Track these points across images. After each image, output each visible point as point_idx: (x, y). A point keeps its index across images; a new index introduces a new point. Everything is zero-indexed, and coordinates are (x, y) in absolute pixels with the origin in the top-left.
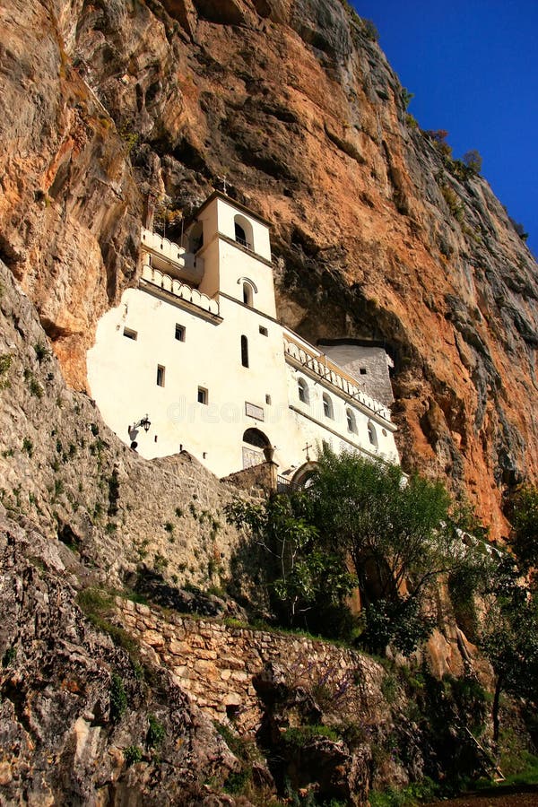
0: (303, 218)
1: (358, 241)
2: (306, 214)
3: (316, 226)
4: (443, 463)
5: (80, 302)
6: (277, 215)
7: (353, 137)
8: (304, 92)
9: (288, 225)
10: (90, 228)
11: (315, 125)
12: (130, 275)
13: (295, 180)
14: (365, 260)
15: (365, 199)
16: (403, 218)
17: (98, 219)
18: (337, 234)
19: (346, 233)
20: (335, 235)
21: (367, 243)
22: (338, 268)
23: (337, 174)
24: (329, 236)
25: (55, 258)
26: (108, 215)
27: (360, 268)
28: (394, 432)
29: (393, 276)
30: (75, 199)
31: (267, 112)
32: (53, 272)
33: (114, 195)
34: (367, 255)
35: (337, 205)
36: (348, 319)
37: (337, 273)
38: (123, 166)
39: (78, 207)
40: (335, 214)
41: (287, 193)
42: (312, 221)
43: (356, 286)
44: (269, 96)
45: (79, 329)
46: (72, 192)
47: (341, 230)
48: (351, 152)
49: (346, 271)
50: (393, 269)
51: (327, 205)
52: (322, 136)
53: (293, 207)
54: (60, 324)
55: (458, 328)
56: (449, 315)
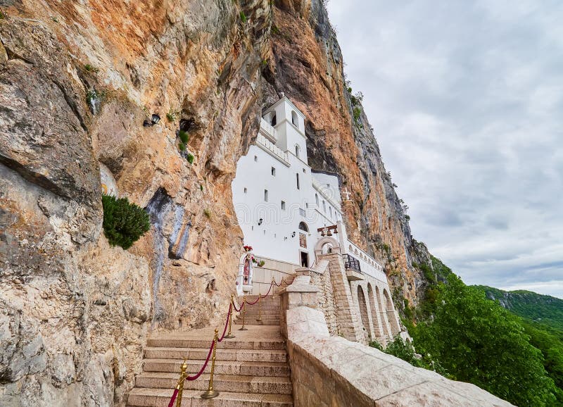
0: (311, 114)
1: (330, 128)
3: (315, 119)
5: (231, 155)
7: (329, 79)
8: (313, 53)
10: (238, 109)
11: (316, 71)
12: (254, 139)
13: (309, 96)
14: (332, 137)
15: (332, 109)
16: (343, 119)
17: (243, 104)
19: (326, 124)
20: (322, 124)
21: (333, 130)
22: (323, 140)
23: (322, 96)
24: (320, 124)
25: (221, 126)
26: (248, 103)
27: (331, 141)
28: (342, 215)
29: (341, 146)
30: (231, 89)
31: (299, 60)
32: (219, 135)
33: (251, 91)
34: (333, 135)
35: (323, 111)
36: (325, 162)
37: (322, 142)
38: (257, 73)
39: (232, 95)
40: (322, 114)
41: (305, 102)
42: (314, 116)
43: (329, 149)
44: (300, 52)
45: (230, 171)
46: (230, 84)
47: (325, 122)
48: (328, 87)
49: (325, 141)
50: (341, 142)
51: (319, 110)
52: (318, 76)
53: (307, 109)
54: (221, 169)
55: (360, 169)
56: (357, 163)
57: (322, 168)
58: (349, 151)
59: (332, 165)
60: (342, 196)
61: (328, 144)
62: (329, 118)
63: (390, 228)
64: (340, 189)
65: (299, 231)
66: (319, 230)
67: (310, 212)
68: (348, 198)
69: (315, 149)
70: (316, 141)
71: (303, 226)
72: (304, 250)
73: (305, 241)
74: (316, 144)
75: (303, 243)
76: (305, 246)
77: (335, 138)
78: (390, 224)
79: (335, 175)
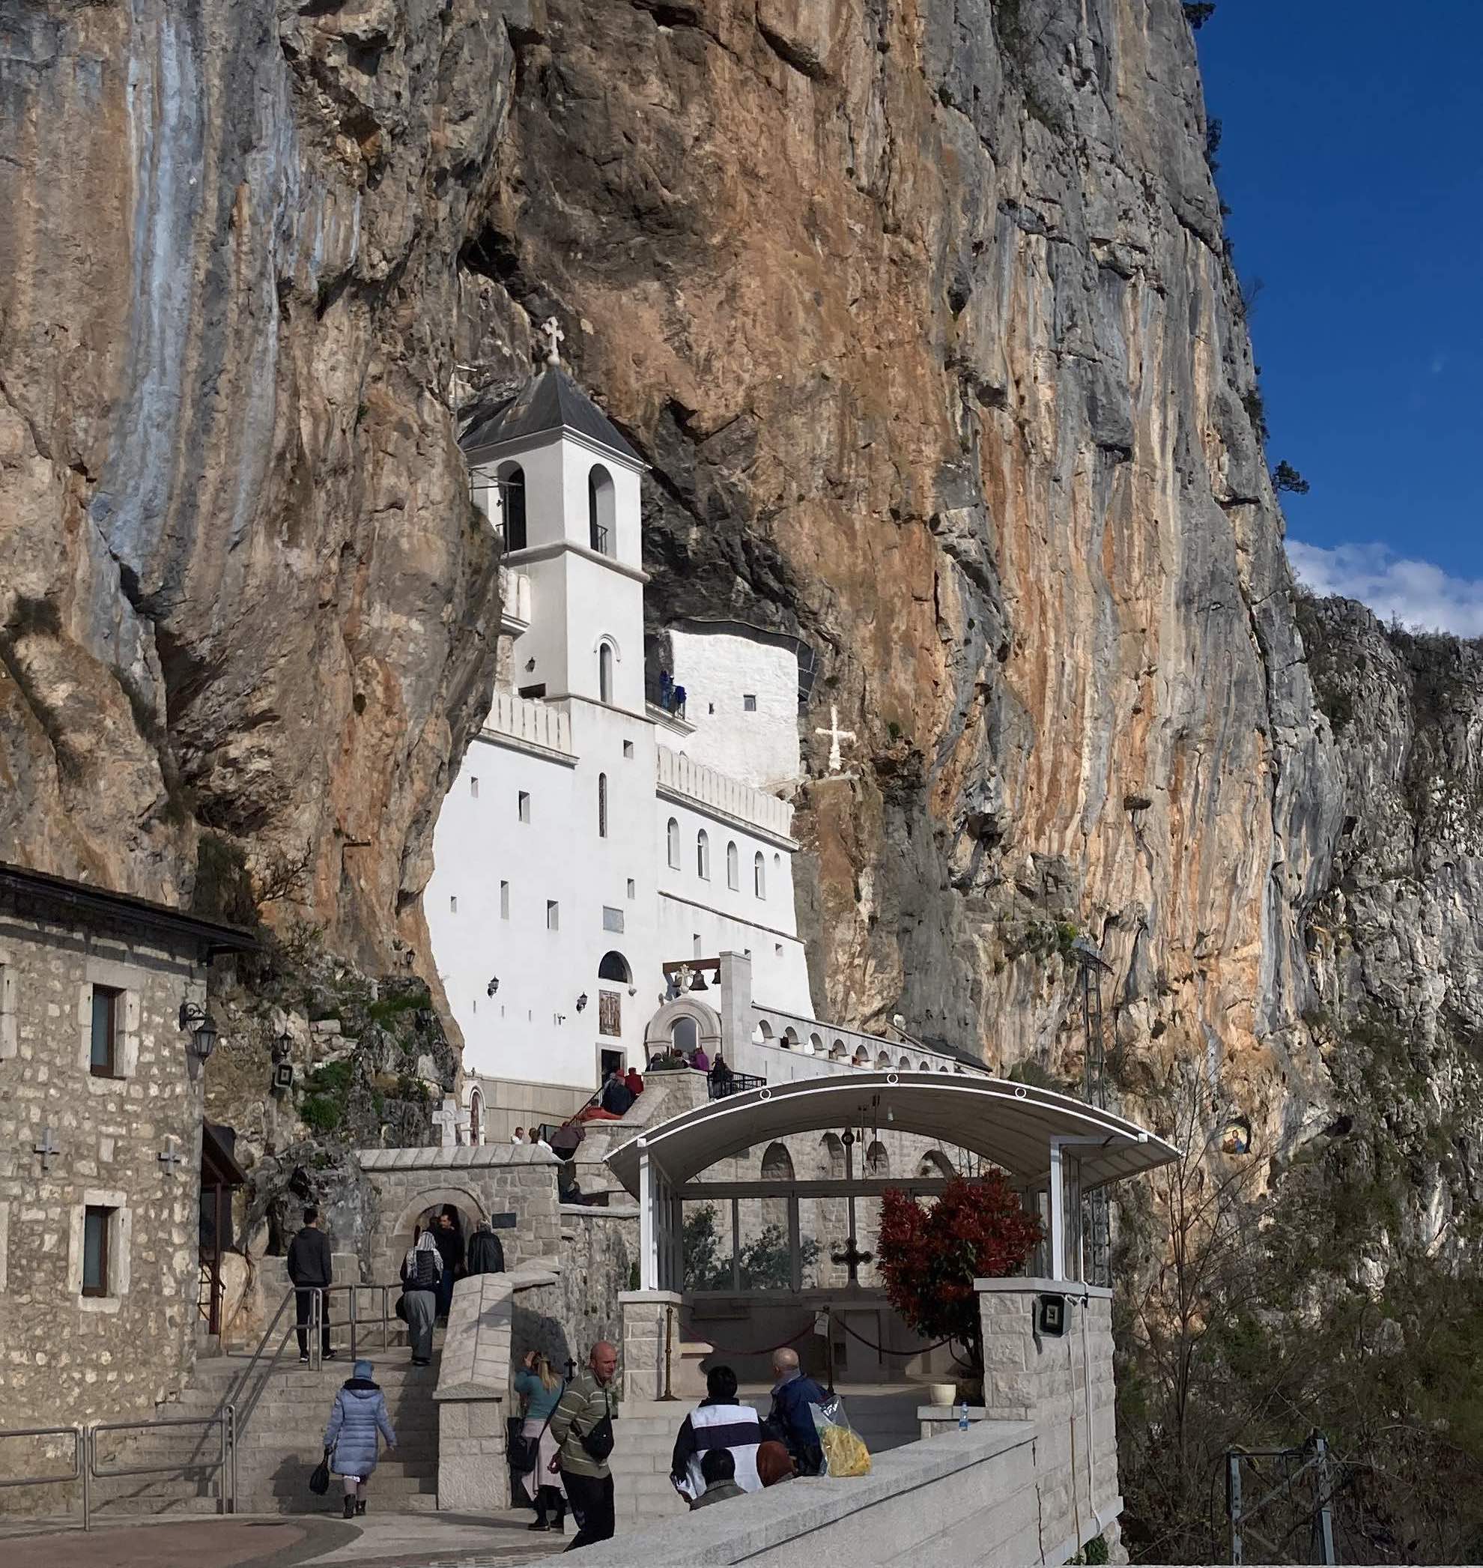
0: (685, 349)
2: (691, 339)
3: (705, 368)
4: (865, 909)
6: (638, 362)
9: (657, 386)
13: (682, 228)
14: (789, 436)
16: (886, 244)
18: (746, 376)
19: (763, 371)
20: (739, 381)
21: (802, 388)
22: (737, 476)
23: (763, 171)
24: (729, 387)
27: (780, 464)
28: (792, 851)
29: (840, 465)
34: (797, 421)
35: (755, 284)
37: (730, 489)
40: (746, 314)
41: (660, 272)
42: (703, 352)
43: (767, 517)
47: (756, 364)
48: (804, 59)
49: (753, 477)
50: (842, 446)
51: (733, 289)
52: (744, 43)
53: (669, 322)
55: (950, 549)
56: (935, 521)
57: (727, 605)
58: (889, 471)
59: (773, 596)
60: (811, 752)
61: (762, 492)
62: (784, 326)
63: (1175, 794)
64: (803, 712)
65: (596, 986)
66: (668, 968)
67: (641, 911)
68: (835, 763)
69: (695, 533)
70: (702, 494)
71: (614, 966)
72: (611, 1042)
73: (617, 1015)
74: (701, 507)
75: (610, 1022)
76: (616, 1030)
77: (804, 440)
78: (1176, 770)
79: (787, 641)
